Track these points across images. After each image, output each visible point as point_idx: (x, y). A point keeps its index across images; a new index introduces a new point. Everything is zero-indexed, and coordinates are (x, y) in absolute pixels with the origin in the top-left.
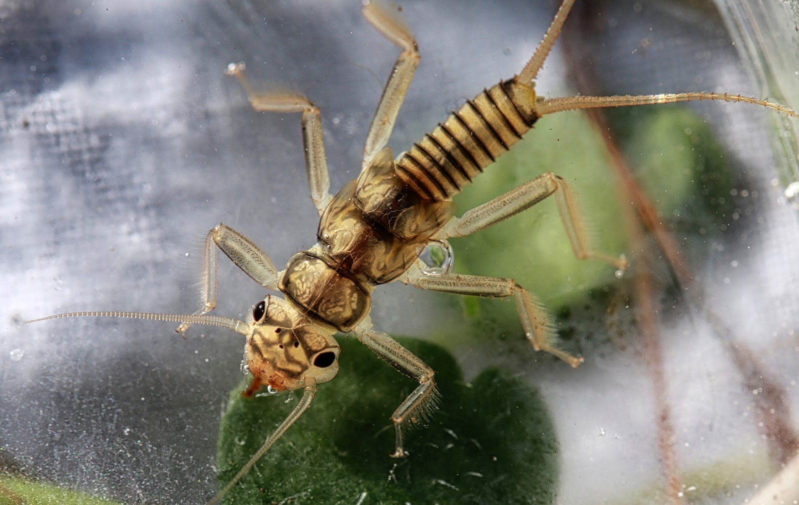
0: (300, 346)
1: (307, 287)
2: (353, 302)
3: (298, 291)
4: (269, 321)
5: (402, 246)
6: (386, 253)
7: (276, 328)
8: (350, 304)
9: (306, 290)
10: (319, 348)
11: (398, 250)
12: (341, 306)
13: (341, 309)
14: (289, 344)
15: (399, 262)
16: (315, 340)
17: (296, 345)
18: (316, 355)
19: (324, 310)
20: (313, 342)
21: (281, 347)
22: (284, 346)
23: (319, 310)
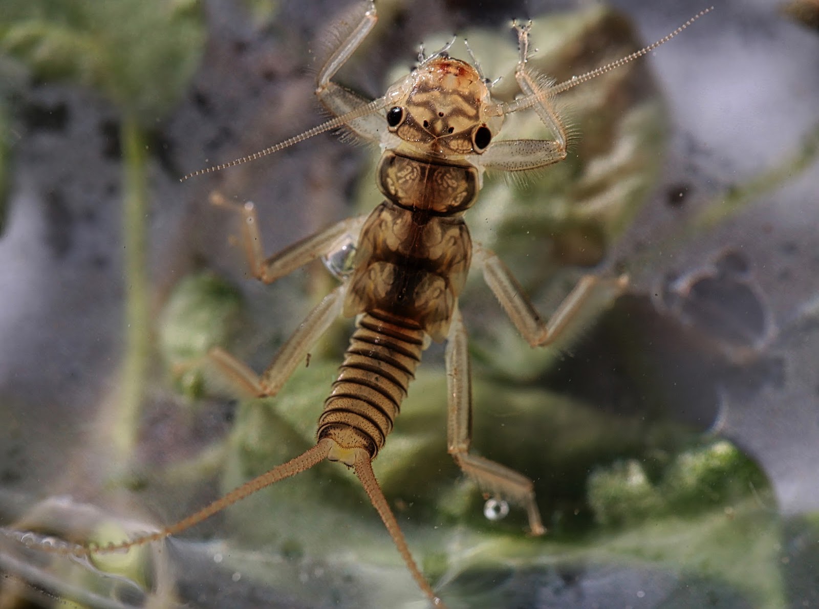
0: (422, 124)
1: (442, 184)
2: (393, 185)
3: (450, 177)
4: (466, 135)
5: (374, 252)
6: (384, 242)
7: (454, 132)
8: (394, 182)
9: (442, 181)
10: (401, 129)
11: (375, 247)
12: (400, 178)
13: (399, 174)
14: (433, 121)
15: (371, 235)
16: (408, 135)
17: (426, 123)
18: (403, 120)
19: (415, 170)
20: (410, 133)
21: (441, 115)
22: (439, 117)
23: (418, 168)
